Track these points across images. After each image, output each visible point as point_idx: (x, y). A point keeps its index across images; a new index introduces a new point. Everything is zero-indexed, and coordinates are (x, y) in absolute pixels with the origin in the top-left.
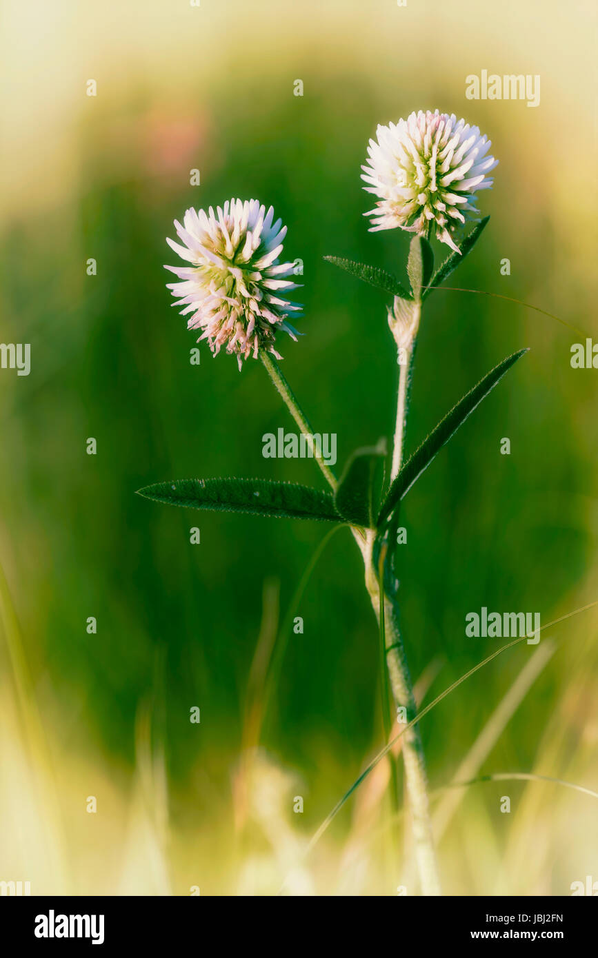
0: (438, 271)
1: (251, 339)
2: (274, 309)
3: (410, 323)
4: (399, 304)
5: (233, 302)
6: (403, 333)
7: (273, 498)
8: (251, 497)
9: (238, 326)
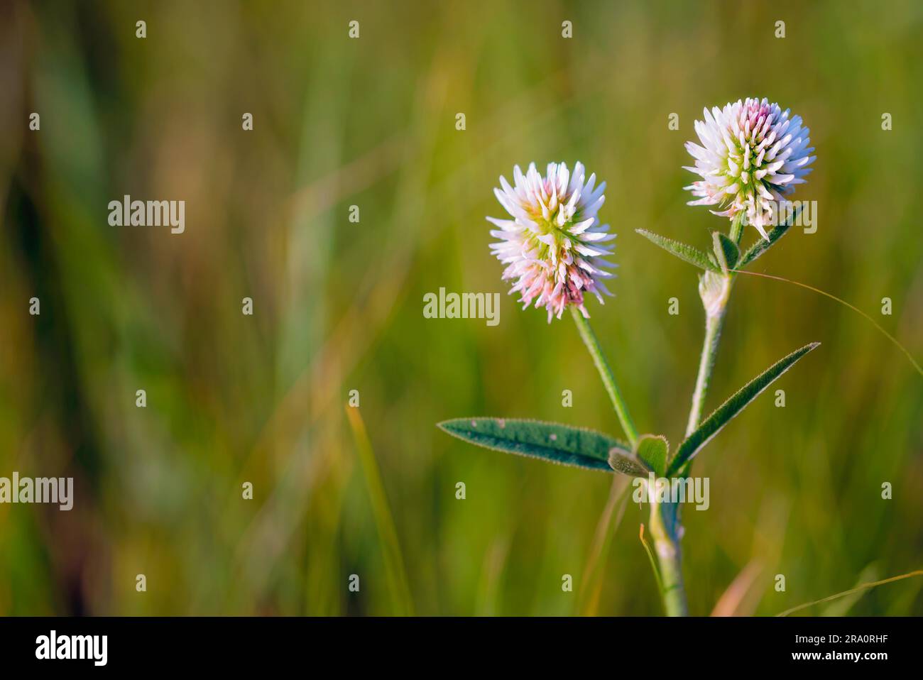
0: (749, 251)
1: (558, 298)
2: (582, 273)
3: (719, 294)
4: (710, 276)
5: (543, 263)
6: (711, 302)
7: (568, 443)
8: (547, 439)
9: (547, 285)
